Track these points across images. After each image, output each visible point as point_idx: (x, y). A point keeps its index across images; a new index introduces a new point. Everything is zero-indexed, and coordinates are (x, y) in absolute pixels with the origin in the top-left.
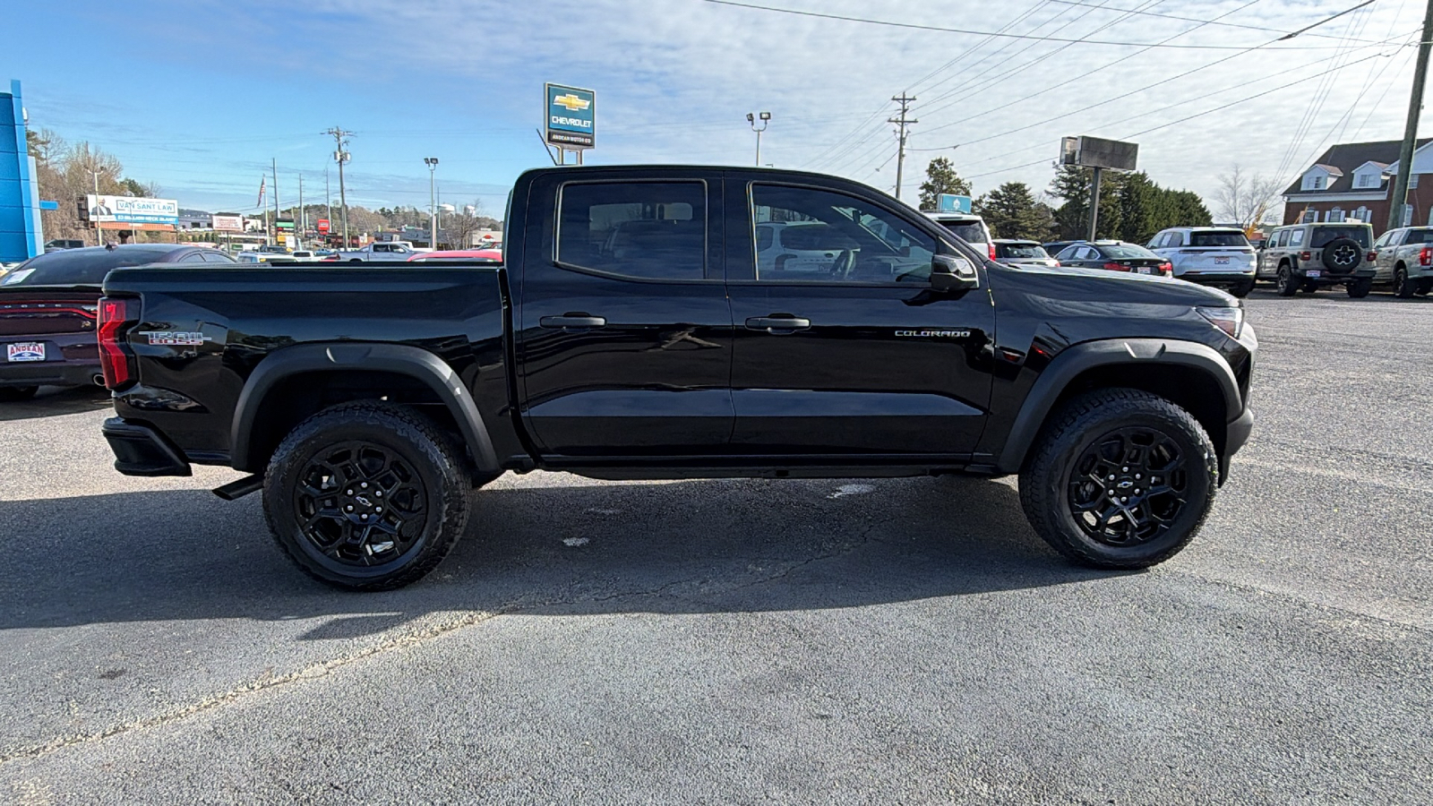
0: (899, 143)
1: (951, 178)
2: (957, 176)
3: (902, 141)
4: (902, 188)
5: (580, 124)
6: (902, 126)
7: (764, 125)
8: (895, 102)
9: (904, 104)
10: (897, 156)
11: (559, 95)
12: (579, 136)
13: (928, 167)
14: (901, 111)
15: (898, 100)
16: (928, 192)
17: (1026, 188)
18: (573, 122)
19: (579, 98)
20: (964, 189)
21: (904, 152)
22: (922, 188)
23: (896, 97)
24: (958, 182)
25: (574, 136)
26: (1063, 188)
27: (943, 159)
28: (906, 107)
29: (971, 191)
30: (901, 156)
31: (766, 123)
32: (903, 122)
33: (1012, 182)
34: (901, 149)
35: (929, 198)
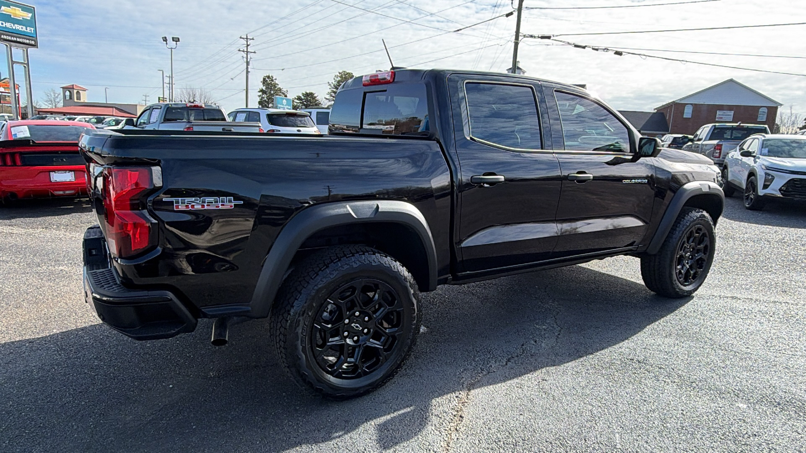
0: (246, 64)
1: (276, 87)
2: (279, 86)
3: (248, 63)
4: (249, 91)
5: (24, 29)
6: (247, 54)
7: (175, 45)
8: (242, 39)
9: (247, 42)
10: (245, 71)
11: (4, 6)
12: (25, 39)
13: (262, 80)
14: (246, 46)
15: (243, 38)
16: (263, 94)
17: (315, 95)
18: (18, 27)
19: (22, 10)
20: (283, 94)
21: (249, 70)
22: (259, 92)
23: (242, 37)
24: (280, 90)
25: (20, 38)
26: (333, 97)
27: (271, 76)
28: (249, 44)
29: (288, 95)
30: (248, 72)
31: (176, 44)
32: (247, 52)
33: (308, 92)
34: (247, 68)
35: (264, 98)
